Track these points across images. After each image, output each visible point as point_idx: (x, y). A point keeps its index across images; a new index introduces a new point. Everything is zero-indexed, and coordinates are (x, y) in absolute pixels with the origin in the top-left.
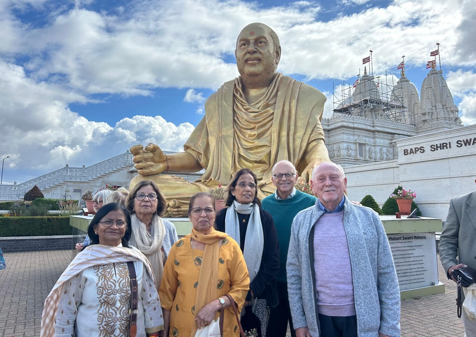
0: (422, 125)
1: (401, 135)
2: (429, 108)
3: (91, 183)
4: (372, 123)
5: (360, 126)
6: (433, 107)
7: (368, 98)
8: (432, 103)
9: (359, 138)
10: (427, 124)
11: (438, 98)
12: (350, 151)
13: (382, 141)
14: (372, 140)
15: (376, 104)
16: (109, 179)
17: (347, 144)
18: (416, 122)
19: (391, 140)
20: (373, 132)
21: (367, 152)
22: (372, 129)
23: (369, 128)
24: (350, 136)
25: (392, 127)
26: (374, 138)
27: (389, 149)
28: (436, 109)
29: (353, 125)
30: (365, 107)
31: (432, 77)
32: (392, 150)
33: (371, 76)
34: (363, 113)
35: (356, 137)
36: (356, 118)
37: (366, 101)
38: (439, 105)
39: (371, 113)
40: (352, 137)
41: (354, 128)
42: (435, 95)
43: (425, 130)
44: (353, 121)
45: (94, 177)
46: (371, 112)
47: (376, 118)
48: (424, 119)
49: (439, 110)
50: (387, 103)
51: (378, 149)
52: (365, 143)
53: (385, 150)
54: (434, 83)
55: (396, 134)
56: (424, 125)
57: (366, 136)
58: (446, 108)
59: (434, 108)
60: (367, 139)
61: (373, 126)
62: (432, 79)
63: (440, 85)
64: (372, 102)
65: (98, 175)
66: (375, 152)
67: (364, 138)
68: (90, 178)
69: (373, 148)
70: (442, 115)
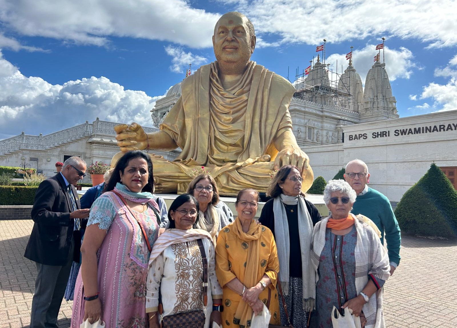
0: (364, 112)
1: (346, 121)
2: (371, 97)
3: (49, 151)
4: (321, 108)
5: (311, 111)
6: (374, 97)
7: (319, 85)
8: (374, 94)
9: (309, 122)
10: (369, 112)
11: (380, 88)
12: (300, 133)
13: (329, 125)
14: (320, 124)
15: (326, 90)
16: (67, 149)
17: (298, 127)
18: (359, 109)
19: (337, 125)
20: (322, 117)
21: (315, 135)
22: (321, 114)
23: (318, 113)
24: (301, 120)
25: (339, 113)
26: (322, 122)
27: (334, 133)
28: (377, 99)
29: (304, 109)
30: (316, 93)
31: (376, 69)
32: (337, 134)
33: (323, 63)
34: (314, 99)
35: (306, 121)
36: (308, 103)
37: (317, 88)
38: (380, 96)
39: (320, 99)
40: (303, 121)
41: (305, 112)
42: (377, 87)
43: (366, 117)
44: (304, 105)
45: (52, 146)
46: (321, 98)
47: (325, 104)
48: (366, 107)
49: (380, 100)
50: (336, 91)
51: (325, 133)
52: (313, 126)
53: (330, 134)
54: (377, 76)
55: (341, 120)
56: (366, 112)
57: (315, 121)
58: (386, 99)
59: (375, 98)
60: (316, 123)
61: (322, 112)
62: (376, 71)
63: (383, 77)
64: (322, 89)
65: (56, 144)
66: (322, 136)
67: (313, 122)
68: (47, 147)
69: (320, 131)
70: (381, 104)
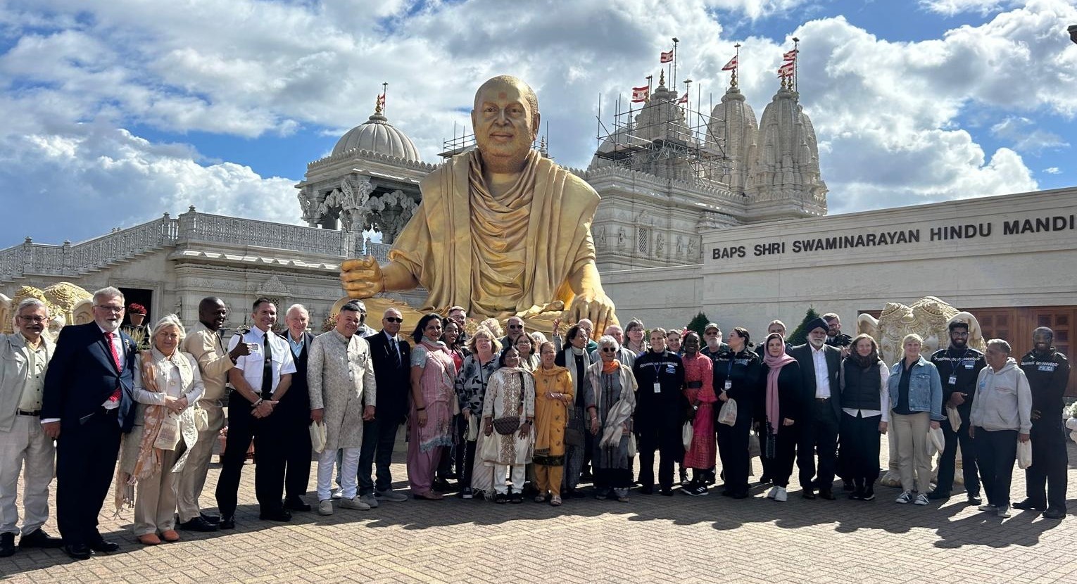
0: (755, 195)
1: (717, 212)
2: (770, 164)
3: (85, 279)
4: (666, 188)
5: (644, 192)
6: (776, 162)
7: (662, 137)
8: (775, 156)
9: (642, 216)
10: (764, 193)
11: (788, 145)
12: (624, 240)
13: (682, 223)
14: (664, 221)
15: (677, 148)
16: (126, 273)
17: (619, 227)
18: (746, 188)
19: (699, 222)
20: (668, 205)
21: (653, 242)
22: (666, 198)
23: (659, 196)
24: (625, 212)
25: (703, 197)
26: (669, 216)
27: (692, 239)
28: (782, 167)
29: (632, 190)
30: (657, 154)
31: (781, 104)
32: (698, 240)
33: (672, 90)
34: (652, 166)
35: (636, 214)
36: (639, 176)
37: (658, 144)
38: (788, 162)
39: (665, 166)
40: (628, 214)
41: (633, 196)
42: (782, 141)
43: (759, 206)
44: (632, 181)
45: (91, 267)
46: (667, 164)
47: (675, 178)
48: (759, 185)
49: (786, 169)
50: (697, 150)
51: (674, 238)
52: (651, 225)
53: (685, 240)
54: (783, 117)
55: (708, 211)
56: (759, 195)
57: (655, 213)
58: (799, 167)
59: (778, 165)
60: (656, 219)
61: (669, 194)
62: (780, 108)
63: (793, 122)
64: (669, 146)
65: (101, 264)
66: (668, 244)
67: (651, 216)
68: (81, 269)
69: (664, 235)
70: (790, 178)
